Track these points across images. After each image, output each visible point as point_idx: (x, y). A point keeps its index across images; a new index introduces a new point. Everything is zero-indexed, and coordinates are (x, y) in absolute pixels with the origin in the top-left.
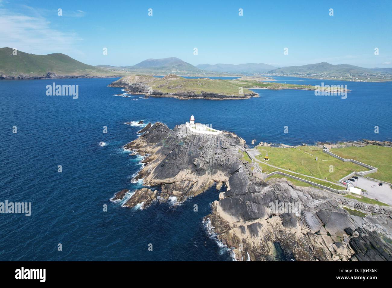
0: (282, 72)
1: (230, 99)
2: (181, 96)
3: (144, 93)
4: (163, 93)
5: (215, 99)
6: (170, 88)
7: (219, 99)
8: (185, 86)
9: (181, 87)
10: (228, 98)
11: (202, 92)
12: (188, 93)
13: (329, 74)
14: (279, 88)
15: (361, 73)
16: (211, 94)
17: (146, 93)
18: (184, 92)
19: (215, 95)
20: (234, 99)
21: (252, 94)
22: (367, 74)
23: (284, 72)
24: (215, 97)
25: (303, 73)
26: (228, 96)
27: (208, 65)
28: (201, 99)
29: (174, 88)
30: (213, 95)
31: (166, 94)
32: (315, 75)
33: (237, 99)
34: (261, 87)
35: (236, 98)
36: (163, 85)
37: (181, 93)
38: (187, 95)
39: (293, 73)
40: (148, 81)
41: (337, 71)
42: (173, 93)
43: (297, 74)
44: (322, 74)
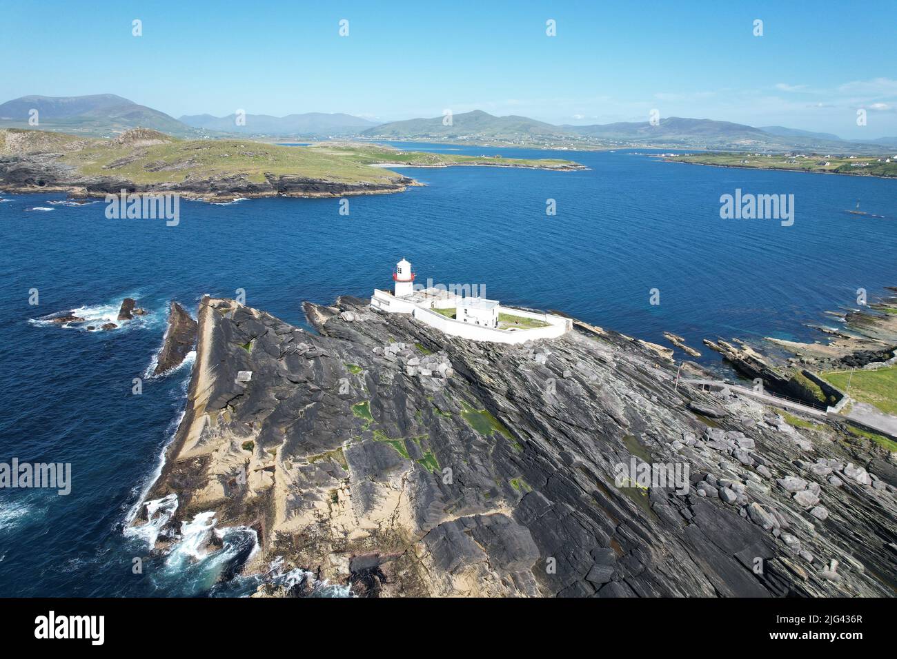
0: (393, 133)
1: (360, 192)
2: (203, 190)
3: (58, 188)
4: (138, 183)
5: (318, 195)
6: (156, 169)
7: (329, 193)
8: (204, 160)
9: (194, 165)
10: (353, 190)
11: (267, 177)
12: (225, 180)
13: (493, 136)
14: (439, 165)
15: (549, 135)
16: (300, 181)
17: (68, 188)
18: (211, 179)
19: (313, 182)
20: (372, 192)
21: (402, 179)
22: (561, 135)
23: (399, 133)
24: (317, 190)
25: (440, 134)
26: (352, 186)
27: (207, 118)
28: (272, 197)
29: (169, 168)
30: (310, 185)
31: (147, 186)
32: (465, 137)
33: (377, 192)
34: (396, 163)
35: (374, 190)
36: (128, 162)
37: (201, 183)
38: (223, 188)
39: (419, 135)
40: (65, 149)
41: (505, 129)
42: (170, 185)
43: (427, 136)
44: (478, 135)
